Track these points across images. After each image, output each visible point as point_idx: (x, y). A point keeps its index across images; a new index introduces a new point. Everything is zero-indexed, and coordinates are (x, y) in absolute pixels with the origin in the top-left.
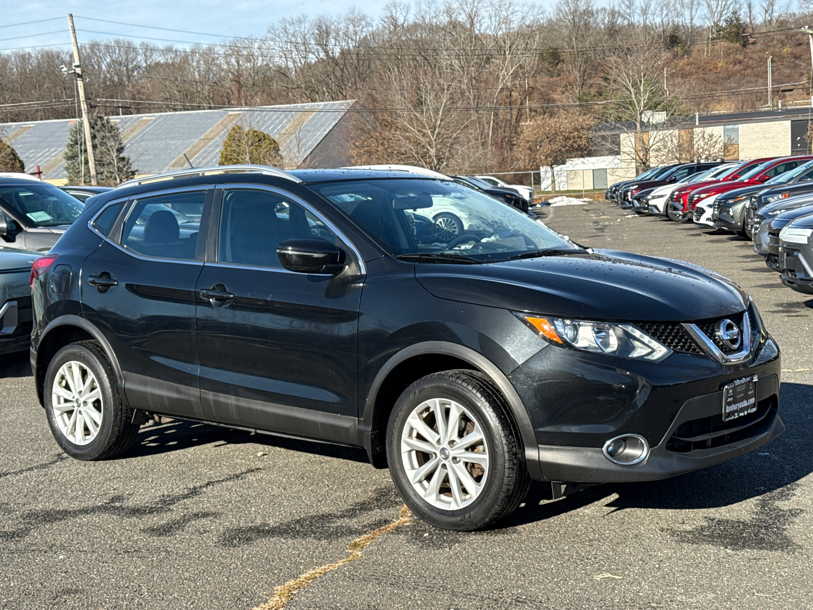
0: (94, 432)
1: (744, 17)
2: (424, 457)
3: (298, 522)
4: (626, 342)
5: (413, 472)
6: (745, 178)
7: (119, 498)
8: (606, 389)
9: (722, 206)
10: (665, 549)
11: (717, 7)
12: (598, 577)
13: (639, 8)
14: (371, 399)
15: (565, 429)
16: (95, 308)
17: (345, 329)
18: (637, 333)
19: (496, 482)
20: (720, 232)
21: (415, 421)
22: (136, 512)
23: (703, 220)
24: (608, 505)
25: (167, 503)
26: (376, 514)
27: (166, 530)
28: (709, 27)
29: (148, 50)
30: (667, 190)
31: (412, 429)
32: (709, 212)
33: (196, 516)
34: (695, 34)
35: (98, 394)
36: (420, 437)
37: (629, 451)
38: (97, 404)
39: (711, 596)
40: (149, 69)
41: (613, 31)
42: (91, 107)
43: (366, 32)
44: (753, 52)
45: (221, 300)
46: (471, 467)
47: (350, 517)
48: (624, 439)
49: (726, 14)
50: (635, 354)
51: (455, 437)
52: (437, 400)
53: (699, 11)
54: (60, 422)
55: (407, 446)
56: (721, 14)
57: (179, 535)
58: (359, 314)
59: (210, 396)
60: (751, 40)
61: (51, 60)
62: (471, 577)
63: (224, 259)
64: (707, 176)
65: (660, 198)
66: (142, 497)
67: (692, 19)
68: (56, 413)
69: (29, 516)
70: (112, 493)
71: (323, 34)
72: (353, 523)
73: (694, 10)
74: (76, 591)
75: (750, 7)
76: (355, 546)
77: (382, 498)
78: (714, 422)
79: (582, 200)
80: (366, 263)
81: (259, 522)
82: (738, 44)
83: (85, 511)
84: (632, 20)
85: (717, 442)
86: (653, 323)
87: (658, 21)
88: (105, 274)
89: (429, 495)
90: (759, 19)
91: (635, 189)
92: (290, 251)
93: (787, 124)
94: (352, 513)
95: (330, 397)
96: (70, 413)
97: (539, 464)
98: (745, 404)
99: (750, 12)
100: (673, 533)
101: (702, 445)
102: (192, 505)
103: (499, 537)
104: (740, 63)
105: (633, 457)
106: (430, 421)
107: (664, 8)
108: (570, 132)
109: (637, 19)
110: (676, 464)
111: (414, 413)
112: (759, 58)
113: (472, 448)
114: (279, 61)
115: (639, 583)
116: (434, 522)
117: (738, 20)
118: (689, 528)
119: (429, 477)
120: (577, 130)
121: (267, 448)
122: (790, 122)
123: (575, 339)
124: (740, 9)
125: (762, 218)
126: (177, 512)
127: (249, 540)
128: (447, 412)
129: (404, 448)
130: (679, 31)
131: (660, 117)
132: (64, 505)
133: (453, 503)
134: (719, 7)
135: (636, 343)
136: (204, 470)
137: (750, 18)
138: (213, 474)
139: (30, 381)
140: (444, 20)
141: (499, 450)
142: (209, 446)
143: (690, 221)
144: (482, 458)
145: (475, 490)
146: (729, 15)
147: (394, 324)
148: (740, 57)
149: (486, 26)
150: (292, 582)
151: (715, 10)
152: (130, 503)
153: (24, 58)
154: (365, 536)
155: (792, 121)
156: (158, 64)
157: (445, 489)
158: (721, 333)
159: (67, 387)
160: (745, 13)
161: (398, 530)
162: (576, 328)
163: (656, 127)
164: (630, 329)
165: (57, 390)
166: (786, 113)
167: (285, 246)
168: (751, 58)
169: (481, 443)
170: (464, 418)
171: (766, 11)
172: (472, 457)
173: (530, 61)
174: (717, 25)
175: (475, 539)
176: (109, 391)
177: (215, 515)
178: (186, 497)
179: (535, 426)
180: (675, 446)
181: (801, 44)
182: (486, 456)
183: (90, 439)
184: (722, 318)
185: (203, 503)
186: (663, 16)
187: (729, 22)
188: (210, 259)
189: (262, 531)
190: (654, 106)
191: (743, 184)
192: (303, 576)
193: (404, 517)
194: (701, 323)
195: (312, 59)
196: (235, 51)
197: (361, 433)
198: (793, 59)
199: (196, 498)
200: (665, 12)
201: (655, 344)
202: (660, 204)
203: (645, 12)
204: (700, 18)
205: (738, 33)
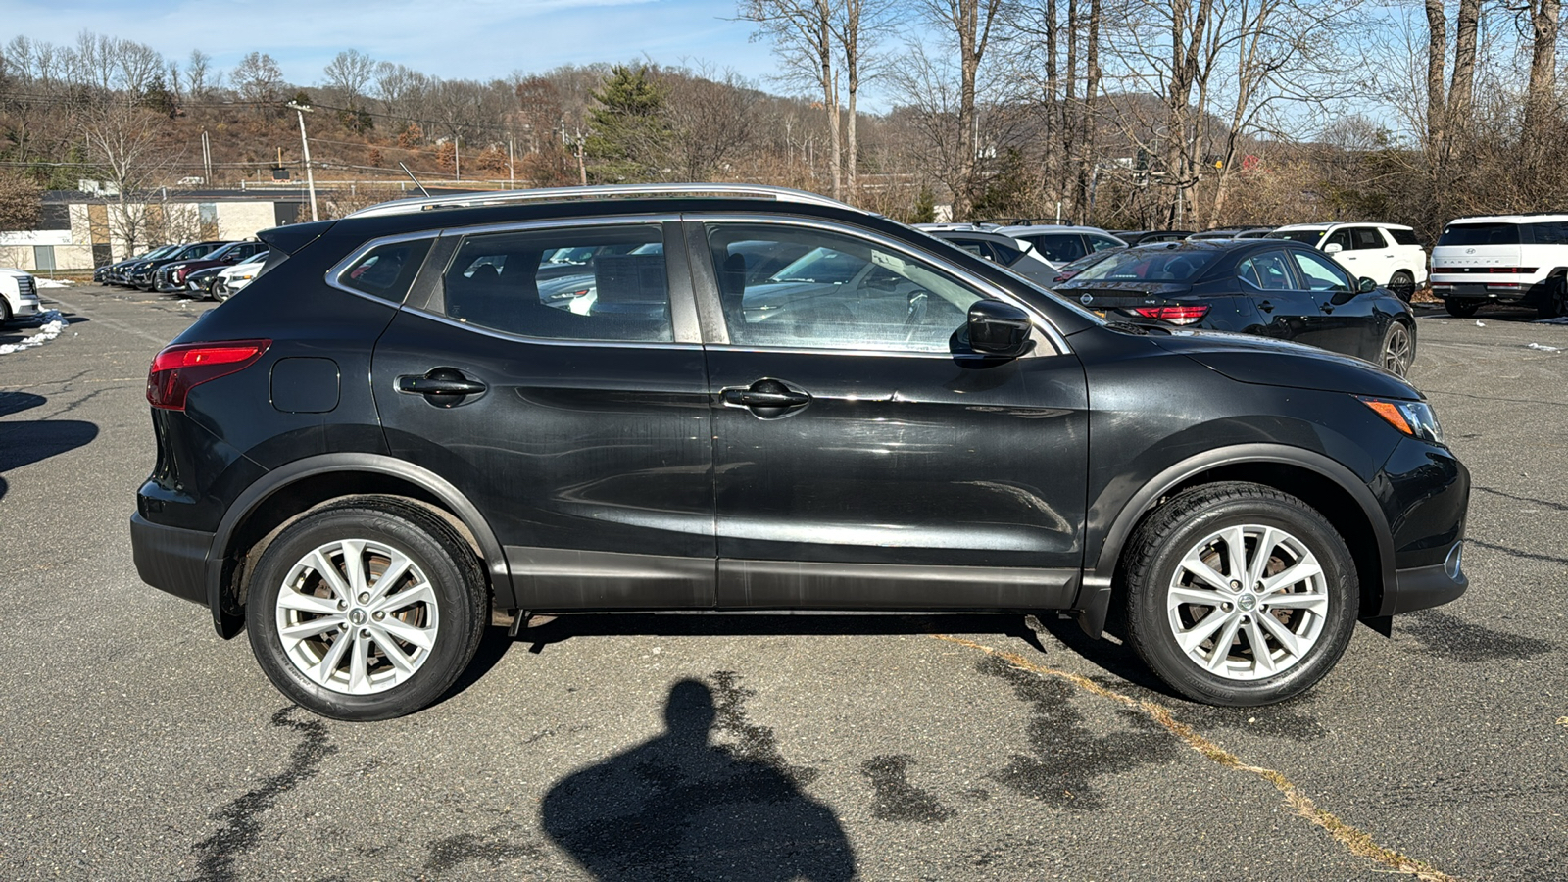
1: (168, 85)
11: (136, 69)
13: (36, 58)
28: (128, 92)
34: (106, 97)
44: (184, 125)
45: (778, 406)
49: (147, 79)
53: (113, 71)
56: (141, 78)
58: (1090, 413)
60: (179, 111)
67: (105, 80)
73: (107, 69)
75: (174, 73)
79: (61, 282)
82: (164, 114)
84: (27, 71)
87: (62, 76)
90: (186, 89)
91: (182, 269)
93: (271, 205)
99: (176, 79)
104: (169, 135)
107: (70, 62)
108: (10, 198)
109: (35, 73)
112: (191, 131)
117: (162, 86)
120: (19, 196)
122: (272, 203)
124: (163, 74)
130: (90, 91)
134: (139, 70)
137: (176, 85)
146: (150, 80)
148: (169, 129)
151: (133, 72)
155: (275, 203)
160: (170, 80)
163: (113, 198)
168: (181, 131)
171: (194, 82)
174: (138, 91)
181: (236, 122)
186: (69, 71)
187: (152, 89)
198: (229, 137)
200: (71, 68)
203: (44, 63)
204: (115, 79)
205: (162, 100)
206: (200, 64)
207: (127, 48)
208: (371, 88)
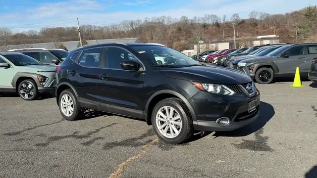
0: (72, 113)
1: (219, 22)
2: (162, 123)
3: (126, 140)
4: (223, 90)
5: (159, 127)
6: (223, 53)
7: (76, 133)
8: (215, 103)
9: (219, 59)
10: (235, 151)
11: (213, 19)
12: (218, 162)
14: (147, 106)
15: (208, 116)
16: (71, 80)
17: (141, 86)
18: (226, 87)
19: (184, 131)
20: (219, 65)
21: (160, 113)
22: (81, 137)
23: (214, 62)
24: (213, 135)
25: (89, 134)
26: (149, 138)
27: (88, 144)
29: (95, 27)
30: (206, 56)
31: (159, 115)
32: (216, 61)
33: (97, 139)
34: (208, 25)
35: (72, 103)
36: (161, 117)
37: (223, 122)
38: (72, 106)
39: (255, 169)
40: (95, 31)
41: (192, 24)
42: (82, 38)
43: (141, 23)
44: (221, 29)
45: (105, 78)
46: (176, 126)
47: (141, 139)
48: (222, 119)
50: (225, 94)
51: (172, 117)
52: (167, 107)
53: (210, 20)
54: (63, 111)
55: (158, 119)
56: (214, 21)
57: (92, 145)
58: (144, 82)
59: (102, 104)
60: (220, 26)
61: (74, 28)
62: (179, 161)
63: (106, 67)
64: (214, 53)
65: (204, 58)
66: (83, 132)
67: (208, 22)
68: (62, 108)
69: (50, 138)
70: (75, 131)
71: (132, 23)
72: (142, 141)
74: (58, 166)
75: (220, 19)
76: (143, 149)
77: (150, 133)
78: (246, 113)
80: (146, 67)
81: (115, 141)
82: (218, 27)
83: (66, 137)
85: (246, 119)
86: (230, 84)
87: (201, 22)
88: (74, 71)
89: (164, 133)
90: (222, 22)
91: (199, 56)
92: (124, 64)
93: (228, 43)
94: (141, 138)
95: (135, 105)
96: (65, 108)
97: (197, 126)
98: (253, 107)
100: (235, 145)
101: (242, 120)
102: (97, 135)
103: (185, 146)
105: (225, 124)
106: (164, 112)
108: (184, 45)
109: (197, 22)
110: (237, 126)
111: (160, 110)
113: (177, 120)
114: (122, 30)
115: (231, 164)
116: (165, 141)
118: (239, 143)
119: (164, 128)
121: (118, 117)
123: (208, 89)
124: (218, 20)
125: (230, 61)
126: (92, 137)
127: (112, 147)
128: (169, 110)
129: (157, 120)
130: (206, 24)
131: (202, 42)
132: (61, 135)
133: (171, 136)
135: (225, 90)
136: (101, 124)
138: (104, 125)
139: (55, 99)
140: (157, 21)
141: (185, 121)
142: (103, 116)
143: (211, 63)
144: (180, 124)
145: (177, 133)
147: (154, 85)
148: (218, 30)
149: (166, 23)
150: (124, 163)
152: (79, 134)
153: (68, 28)
154: (146, 146)
156: (97, 30)
157: (169, 132)
158: (248, 87)
159: (64, 101)
161: (155, 144)
162: (208, 86)
163: (202, 44)
164: (223, 86)
165: (62, 102)
166: (228, 41)
167: (123, 62)
169: (180, 119)
170: (174, 112)
171: (223, 20)
172: (177, 123)
173: (175, 30)
174: (213, 23)
175: (178, 147)
176: (75, 102)
177: (103, 138)
178: (95, 132)
179: (196, 114)
180: (236, 120)
182: (181, 123)
183: (71, 115)
184: (247, 83)
185: (100, 134)
187: (216, 22)
188: (102, 67)
189: (116, 144)
190: (201, 39)
191: (222, 55)
192: (128, 160)
193: (157, 140)
194: (242, 84)
195: (130, 29)
196: (113, 27)
197: (144, 115)
199: (98, 132)
200: (203, 20)
201: (230, 90)
202: (204, 59)
203: (199, 20)
204: (210, 22)
205: (218, 25)
206: (225, 17)
207: (212, 16)
208: (258, 18)
